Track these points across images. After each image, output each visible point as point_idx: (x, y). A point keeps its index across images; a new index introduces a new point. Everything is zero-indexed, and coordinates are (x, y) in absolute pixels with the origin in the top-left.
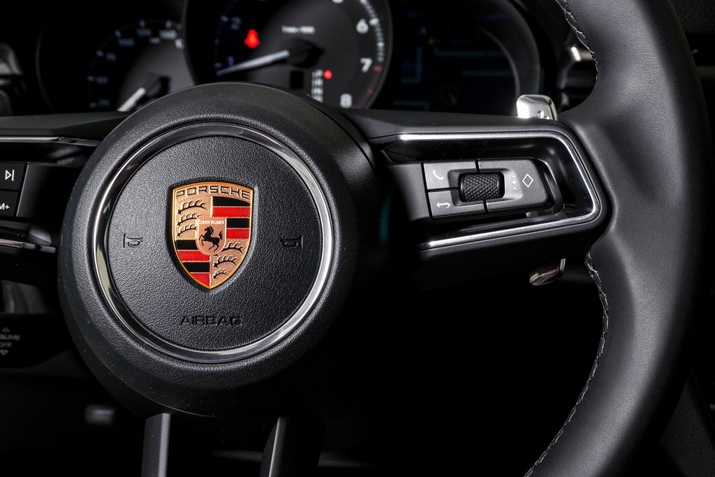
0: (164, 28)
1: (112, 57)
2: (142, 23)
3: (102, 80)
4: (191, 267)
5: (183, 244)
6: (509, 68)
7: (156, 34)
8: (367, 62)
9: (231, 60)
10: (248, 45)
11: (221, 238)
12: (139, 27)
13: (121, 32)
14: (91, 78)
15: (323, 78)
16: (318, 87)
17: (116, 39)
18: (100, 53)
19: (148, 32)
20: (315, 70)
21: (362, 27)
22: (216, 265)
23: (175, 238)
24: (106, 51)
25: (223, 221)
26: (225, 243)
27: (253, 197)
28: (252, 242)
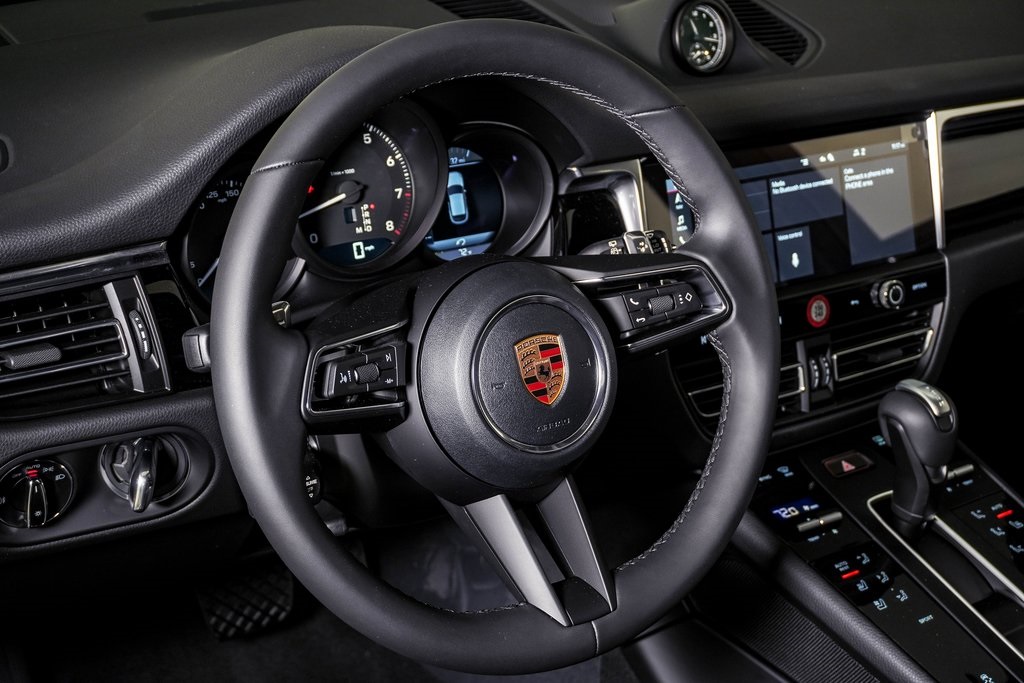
4: (537, 394)
5: (529, 381)
8: (399, 191)
11: (549, 371)
15: (369, 210)
16: (367, 218)
20: (362, 205)
21: (391, 162)
22: (550, 389)
23: (524, 377)
25: (548, 360)
26: (553, 375)
27: (559, 340)
28: (566, 370)
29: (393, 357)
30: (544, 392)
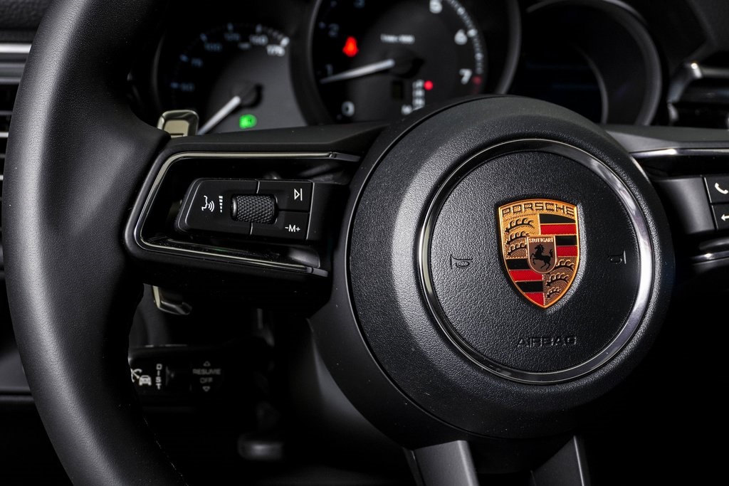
0: (254, 33)
1: (198, 62)
2: (230, 27)
3: (188, 87)
4: (525, 287)
5: (513, 264)
6: (596, 83)
7: (245, 39)
8: (467, 74)
9: (329, 68)
10: (347, 53)
11: (552, 256)
12: (227, 30)
13: (208, 36)
14: (175, 85)
15: (424, 88)
16: (419, 97)
17: (202, 43)
18: (184, 58)
19: (236, 37)
20: (416, 80)
21: (460, 38)
22: (549, 284)
23: (506, 257)
24: (190, 56)
25: (551, 239)
26: (556, 261)
27: (577, 213)
28: (581, 260)
29: (307, 195)
30: (537, 287)
